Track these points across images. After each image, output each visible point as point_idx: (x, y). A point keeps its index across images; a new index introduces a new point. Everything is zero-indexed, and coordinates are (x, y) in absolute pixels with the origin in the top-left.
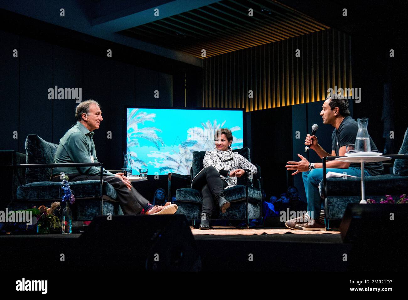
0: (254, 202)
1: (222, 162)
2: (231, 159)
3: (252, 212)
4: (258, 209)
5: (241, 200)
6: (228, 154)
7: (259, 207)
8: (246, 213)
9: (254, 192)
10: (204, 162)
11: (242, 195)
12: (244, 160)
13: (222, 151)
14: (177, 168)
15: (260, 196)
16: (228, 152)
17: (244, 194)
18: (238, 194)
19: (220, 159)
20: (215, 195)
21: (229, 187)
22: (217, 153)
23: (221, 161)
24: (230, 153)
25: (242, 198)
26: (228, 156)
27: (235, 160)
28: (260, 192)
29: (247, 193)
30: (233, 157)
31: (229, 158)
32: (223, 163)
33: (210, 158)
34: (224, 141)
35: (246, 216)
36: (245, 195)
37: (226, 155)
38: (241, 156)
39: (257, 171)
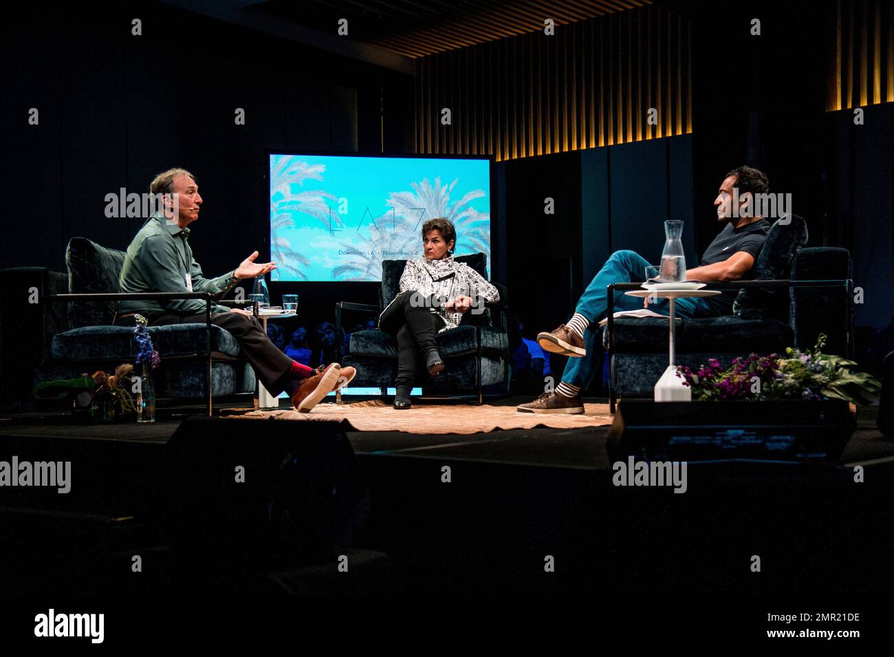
0: (493, 354)
1: (434, 281)
2: (452, 275)
3: (490, 373)
4: (501, 367)
5: (467, 353)
6: (447, 267)
7: (502, 362)
8: (476, 376)
9: (493, 336)
10: (402, 279)
11: (471, 345)
12: (475, 277)
13: (434, 261)
14: (366, 269)
15: (505, 342)
16: (446, 261)
17: (473, 342)
18: (463, 342)
19: (431, 275)
20: (421, 343)
21: (448, 327)
22: (426, 265)
23: (432, 280)
24: (450, 263)
25: (470, 349)
26: (445, 270)
27: (460, 278)
28: (506, 336)
29: (479, 341)
30: (456, 272)
31: (448, 273)
32: (436, 283)
33: (413, 274)
34: (438, 241)
35: (476, 383)
36: (476, 344)
37: (441, 268)
38: (470, 270)
39: (498, 298)
